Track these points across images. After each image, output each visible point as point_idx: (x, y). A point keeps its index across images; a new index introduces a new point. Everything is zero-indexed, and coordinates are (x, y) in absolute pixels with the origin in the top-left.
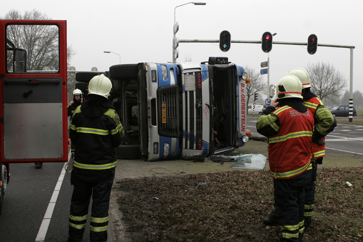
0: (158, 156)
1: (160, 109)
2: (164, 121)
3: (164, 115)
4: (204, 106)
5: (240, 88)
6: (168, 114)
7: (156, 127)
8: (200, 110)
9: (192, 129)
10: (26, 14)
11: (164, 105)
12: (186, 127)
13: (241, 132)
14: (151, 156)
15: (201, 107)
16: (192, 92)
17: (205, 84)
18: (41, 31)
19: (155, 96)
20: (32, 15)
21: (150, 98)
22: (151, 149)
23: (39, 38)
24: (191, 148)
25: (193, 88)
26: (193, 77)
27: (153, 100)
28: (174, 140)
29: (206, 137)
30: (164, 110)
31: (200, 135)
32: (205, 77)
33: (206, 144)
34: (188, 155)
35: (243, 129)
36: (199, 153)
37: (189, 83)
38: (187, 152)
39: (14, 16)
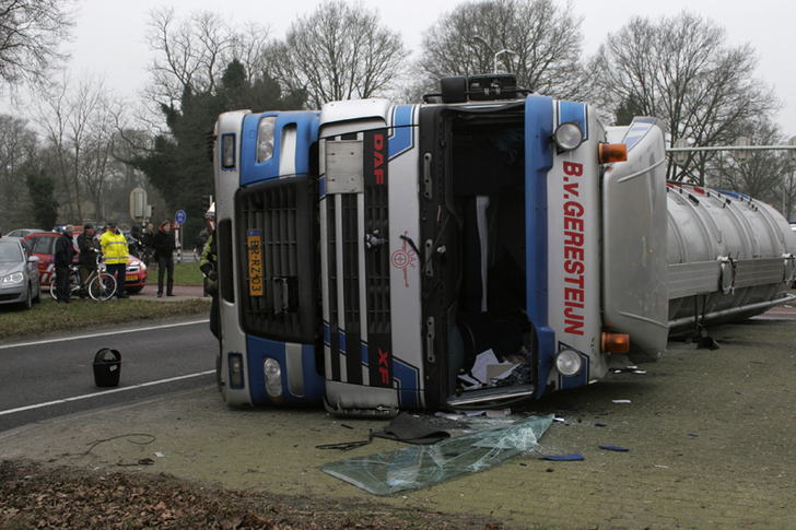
0: (244, 394)
1: (244, 251)
2: (256, 290)
3: (256, 269)
4: (395, 244)
5: (556, 178)
6: (271, 268)
7: (233, 305)
8: (379, 257)
9: (352, 316)
11: (254, 239)
12: (333, 310)
13: (561, 336)
15: (385, 247)
16: (349, 199)
17: (404, 171)
19: (230, 212)
24: (355, 378)
25: (356, 185)
26: (357, 148)
27: (225, 225)
28: (293, 350)
29: (408, 341)
30: (255, 256)
31: (382, 339)
32: (403, 148)
33: (409, 372)
34: (346, 400)
35: (575, 326)
36: (387, 398)
37: (343, 169)
38: (344, 393)
39: (641, 31)
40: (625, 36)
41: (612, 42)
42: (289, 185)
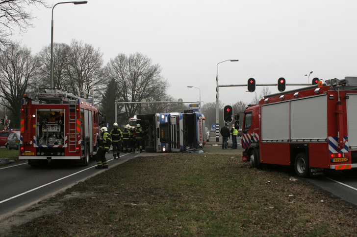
0: (160, 150)
1: (161, 132)
2: (163, 137)
3: (162, 134)
4: (180, 131)
5: (198, 123)
6: (164, 134)
7: (159, 139)
8: (178, 132)
9: (175, 140)
10: (131, 56)
11: (162, 130)
12: (172, 139)
13: (199, 142)
14: (158, 150)
15: (179, 131)
16: (175, 125)
17: (181, 122)
18: (143, 69)
19: (159, 127)
20: (136, 57)
21: (157, 128)
22: (157, 148)
23: (140, 74)
24: (175, 148)
25: (176, 124)
26: (175, 119)
27: (158, 128)
28: (167, 144)
29: (182, 143)
30: (162, 133)
31: (179, 142)
32: (181, 118)
33: (182, 146)
34: (174, 151)
35: (201, 140)
36: (179, 150)
37: (174, 121)
38: (173, 150)
39: (122, 58)
40: (116, 59)
41: (112, 62)
42: (166, 123)
